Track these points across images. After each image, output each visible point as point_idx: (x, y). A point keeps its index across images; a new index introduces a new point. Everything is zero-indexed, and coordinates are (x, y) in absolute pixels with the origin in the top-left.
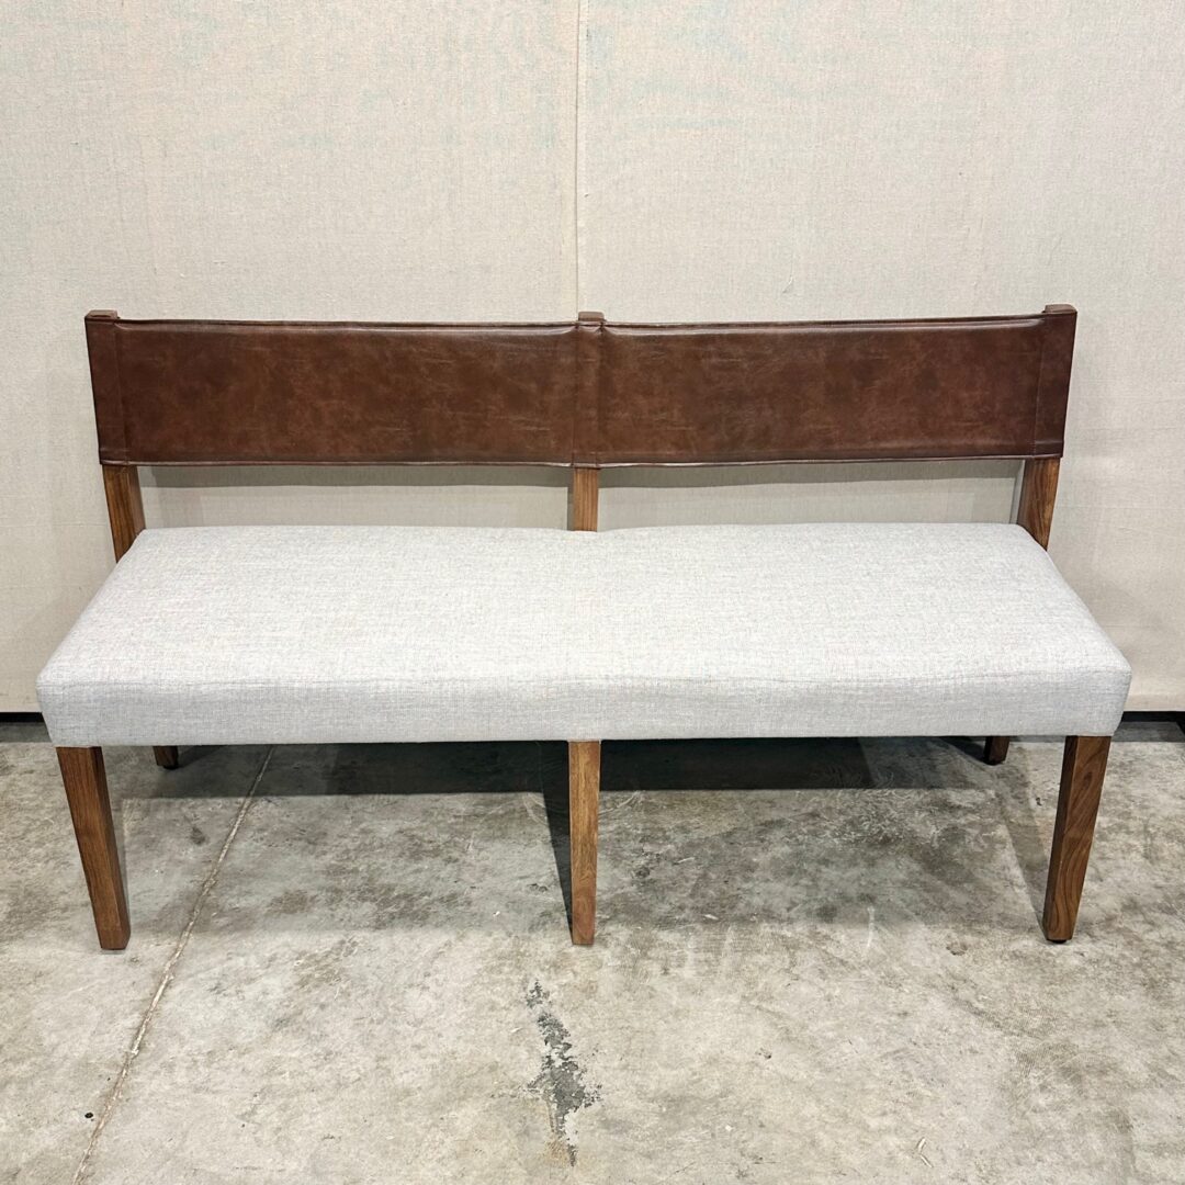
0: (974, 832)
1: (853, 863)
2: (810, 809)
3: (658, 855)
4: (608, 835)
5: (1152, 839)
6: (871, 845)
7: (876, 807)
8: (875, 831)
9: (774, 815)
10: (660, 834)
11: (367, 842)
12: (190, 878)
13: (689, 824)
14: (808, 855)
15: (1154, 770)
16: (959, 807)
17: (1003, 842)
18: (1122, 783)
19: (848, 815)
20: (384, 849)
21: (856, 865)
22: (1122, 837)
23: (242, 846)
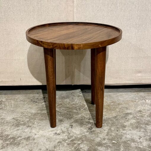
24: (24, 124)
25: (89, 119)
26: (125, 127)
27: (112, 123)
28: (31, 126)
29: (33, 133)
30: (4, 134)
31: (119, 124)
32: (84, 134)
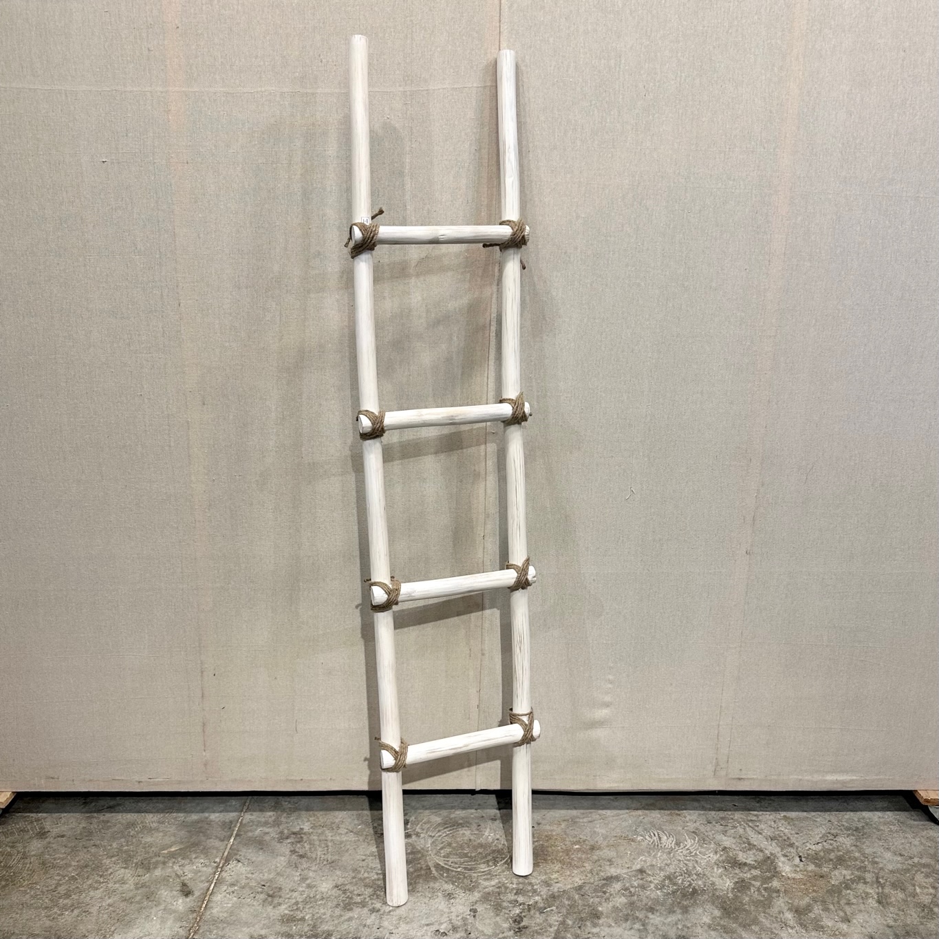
0: (758, 884)
1: (671, 911)
2: (638, 867)
3: (529, 905)
4: (491, 888)
5: (883, 888)
6: (684, 895)
7: (686, 864)
8: (686, 884)
9: (613, 871)
10: (530, 888)
11: (312, 895)
12: (179, 924)
13: (551, 879)
14: (639, 904)
15: (880, 833)
16: (745, 864)
17: (778, 891)
18: (858, 844)
19: (666, 871)
20: (325, 901)
21: (674, 912)
22: (861, 886)
23: (218, 898)
24: (363, 904)
25: (515, 894)
26: (599, 918)
27: (571, 906)
28: (379, 910)
29: (384, 929)
30: (319, 929)
31: (587, 908)
32: (503, 935)
